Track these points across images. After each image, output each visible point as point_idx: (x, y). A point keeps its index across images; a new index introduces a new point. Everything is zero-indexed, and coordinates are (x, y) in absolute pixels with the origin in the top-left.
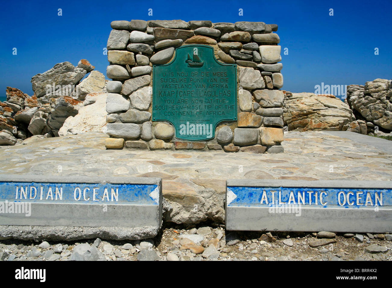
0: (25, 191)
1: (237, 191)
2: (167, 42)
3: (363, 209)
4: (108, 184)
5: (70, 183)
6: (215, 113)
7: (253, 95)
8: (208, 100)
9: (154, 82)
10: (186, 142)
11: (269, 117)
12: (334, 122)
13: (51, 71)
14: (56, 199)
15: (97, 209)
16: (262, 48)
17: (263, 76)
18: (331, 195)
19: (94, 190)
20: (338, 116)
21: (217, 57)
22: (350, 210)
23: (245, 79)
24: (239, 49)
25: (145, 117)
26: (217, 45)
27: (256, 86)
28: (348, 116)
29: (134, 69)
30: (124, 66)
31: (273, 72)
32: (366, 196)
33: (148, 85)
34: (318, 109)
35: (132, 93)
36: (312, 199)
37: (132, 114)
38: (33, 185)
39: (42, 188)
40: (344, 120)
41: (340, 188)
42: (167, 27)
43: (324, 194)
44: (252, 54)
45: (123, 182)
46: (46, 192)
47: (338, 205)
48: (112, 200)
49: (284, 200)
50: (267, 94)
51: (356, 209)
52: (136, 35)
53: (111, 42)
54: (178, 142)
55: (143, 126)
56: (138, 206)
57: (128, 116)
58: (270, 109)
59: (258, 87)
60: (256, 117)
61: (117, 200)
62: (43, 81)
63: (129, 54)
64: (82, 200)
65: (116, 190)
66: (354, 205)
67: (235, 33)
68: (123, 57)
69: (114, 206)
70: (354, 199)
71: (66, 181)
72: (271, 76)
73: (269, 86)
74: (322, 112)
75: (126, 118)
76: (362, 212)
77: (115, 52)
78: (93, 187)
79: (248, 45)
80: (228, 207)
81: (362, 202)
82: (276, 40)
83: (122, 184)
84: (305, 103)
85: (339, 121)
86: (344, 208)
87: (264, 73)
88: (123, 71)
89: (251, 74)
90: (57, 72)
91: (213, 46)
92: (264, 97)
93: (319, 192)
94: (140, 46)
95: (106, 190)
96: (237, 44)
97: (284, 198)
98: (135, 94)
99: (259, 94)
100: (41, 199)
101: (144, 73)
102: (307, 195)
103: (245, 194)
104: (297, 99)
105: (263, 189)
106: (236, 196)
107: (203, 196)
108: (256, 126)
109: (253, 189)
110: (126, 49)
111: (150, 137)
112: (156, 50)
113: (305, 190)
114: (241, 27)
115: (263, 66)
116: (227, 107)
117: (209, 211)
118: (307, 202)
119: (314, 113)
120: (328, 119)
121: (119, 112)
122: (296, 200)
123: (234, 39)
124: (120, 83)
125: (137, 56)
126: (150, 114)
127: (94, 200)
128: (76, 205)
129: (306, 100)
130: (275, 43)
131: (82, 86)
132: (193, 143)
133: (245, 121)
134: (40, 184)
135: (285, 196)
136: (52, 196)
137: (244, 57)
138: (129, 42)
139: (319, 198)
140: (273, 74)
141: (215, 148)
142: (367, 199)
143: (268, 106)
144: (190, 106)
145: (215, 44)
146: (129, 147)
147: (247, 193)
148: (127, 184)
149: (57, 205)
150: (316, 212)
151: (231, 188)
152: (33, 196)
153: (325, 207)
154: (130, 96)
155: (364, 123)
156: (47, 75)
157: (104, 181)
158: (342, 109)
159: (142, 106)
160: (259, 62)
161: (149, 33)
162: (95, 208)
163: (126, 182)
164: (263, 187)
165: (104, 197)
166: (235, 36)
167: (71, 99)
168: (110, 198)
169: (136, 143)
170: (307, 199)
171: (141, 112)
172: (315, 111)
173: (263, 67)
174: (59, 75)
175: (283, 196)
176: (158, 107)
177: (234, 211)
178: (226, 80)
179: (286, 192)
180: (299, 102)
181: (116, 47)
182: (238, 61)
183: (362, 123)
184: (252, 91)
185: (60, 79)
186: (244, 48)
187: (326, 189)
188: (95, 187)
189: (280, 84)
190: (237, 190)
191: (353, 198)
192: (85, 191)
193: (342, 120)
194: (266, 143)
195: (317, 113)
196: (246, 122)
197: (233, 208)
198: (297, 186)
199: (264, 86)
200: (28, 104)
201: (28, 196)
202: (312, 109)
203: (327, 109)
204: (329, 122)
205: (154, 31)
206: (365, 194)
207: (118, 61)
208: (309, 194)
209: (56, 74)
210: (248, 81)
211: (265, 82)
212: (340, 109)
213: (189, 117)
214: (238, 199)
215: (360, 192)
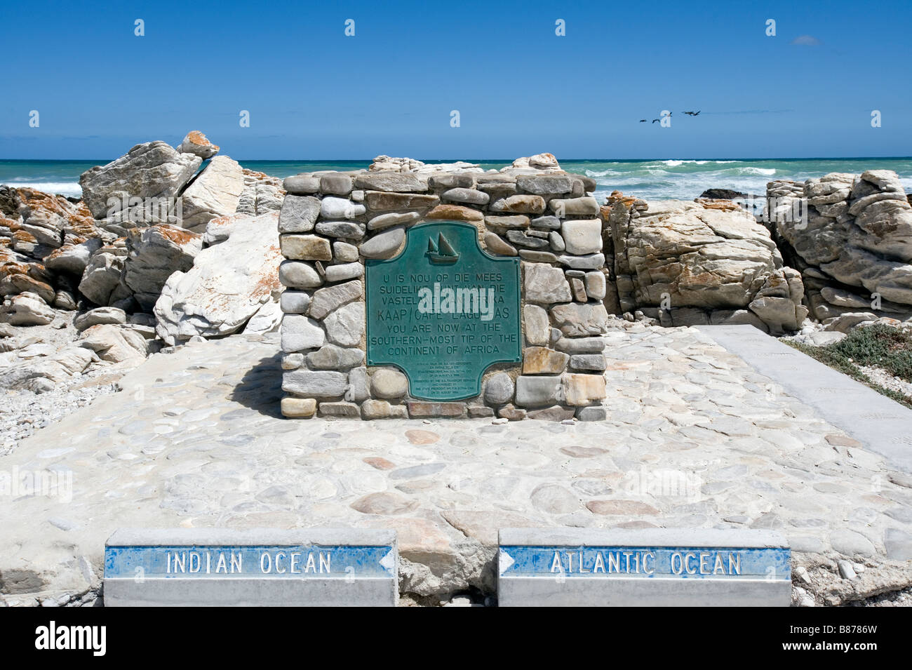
0: (181, 559)
1: (514, 553)
2: (390, 218)
3: (709, 579)
4: (315, 546)
5: (254, 547)
6: (481, 350)
7: (550, 314)
8: (468, 325)
9: (367, 294)
10: (429, 404)
11: (579, 356)
12: (735, 274)
13: (124, 162)
14: (233, 571)
15: (298, 586)
16: (568, 225)
17: (568, 278)
18: (660, 558)
19: (293, 556)
20: (742, 259)
21: (482, 245)
22: (690, 582)
23: (535, 286)
24: (522, 228)
25: (353, 359)
26: (483, 221)
27: (555, 298)
28: (764, 257)
29: (330, 269)
30: (312, 263)
31: (587, 271)
32: (715, 559)
33: (357, 299)
34: (702, 241)
35: (328, 314)
36: (631, 565)
37: (329, 354)
38: (194, 551)
39: (208, 555)
40: (755, 268)
41: (674, 548)
42: (390, 190)
43: (649, 556)
44: (549, 238)
45: (338, 543)
46: (215, 560)
47: (672, 573)
48: (321, 571)
49: (587, 567)
50: (575, 313)
51: (700, 579)
52: (333, 205)
53: (286, 219)
54: (415, 404)
55: (351, 375)
56: (362, 581)
57: (323, 358)
58: (580, 340)
59: (560, 300)
60: (556, 357)
61: (329, 571)
62: (108, 183)
63: (320, 242)
64: (273, 573)
65: (327, 555)
66: (696, 573)
67: (515, 199)
68: (309, 248)
69: (325, 581)
70: (697, 564)
71: (248, 544)
72: (583, 278)
73: (579, 298)
74: (709, 250)
75: (318, 362)
76: (708, 585)
77: (294, 238)
78: (291, 552)
79: (540, 221)
80: (501, 577)
81: (708, 568)
82: (592, 210)
83: (336, 547)
84: (675, 225)
85: (744, 270)
86: (681, 579)
87: (570, 273)
88: (311, 275)
89: (547, 276)
90: (139, 164)
91: (475, 223)
92: (570, 318)
93: (642, 554)
94: (341, 227)
95: (311, 557)
96: (521, 220)
97: (588, 563)
98: (333, 316)
99: (561, 312)
100: (208, 571)
101: (349, 277)
102: (624, 559)
103: (528, 558)
104: (659, 216)
105: (555, 550)
106: (513, 561)
107: (462, 552)
108: (555, 372)
109: (540, 550)
110: (314, 231)
111: (364, 396)
112: (370, 234)
113: (620, 550)
114: (526, 187)
115: (568, 260)
116: (503, 337)
117: (472, 576)
118: (624, 569)
119: (693, 251)
120: (721, 265)
121: (305, 351)
122: (606, 565)
123: (515, 210)
124: (305, 296)
125: (336, 244)
126: (364, 354)
127: (292, 571)
128: (265, 580)
129: (679, 220)
130: (591, 215)
131: (194, 195)
132: (442, 404)
133: (535, 364)
134: (206, 549)
135: (589, 560)
136: (224, 566)
137: (533, 245)
138: (321, 218)
139: (641, 563)
140: (587, 275)
141: (482, 414)
142: (716, 564)
143: (577, 334)
144: (436, 338)
145: (480, 220)
146: (326, 415)
147: (531, 556)
148: (344, 547)
149: (235, 582)
150: (637, 584)
151: (505, 549)
152: (195, 568)
153: (651, 576)
154: (325, 321)
155: (797, 277)
156: (115, 170)
157: (308, 542)
158: (753, 241)
159: (347, 340)
160: (559, 253)
161: (356, 202)
162: (295, 584)
163: (343, 543)
164: (556, 547)
165: (308, 566)
166: (516, 205)
167: (175, 231)
168: (318, 568)
169: (339, 406)
170: (623, 565)
171: (345, 350)
172: (695, 247)
173: (568, 262)
174: (143, 171)
175: (586, 561)
176: (376, 340)
177: (510, 585)
178: (501, 288)
179: (589, 554)
180: (661, 224)
181: (296, 230)
182: (522, 251)
183: (792, 276)
184: (549, 307)
185: (146, 179)
186: (533, 227)
187: (653, 548)
188: (294, 552)
189: (599, 293)
190: (515, 550)
191: (695, 563)
192: (278, 557)
193: (751, 268)
194: (574, 403)
195: (699, 253)
196: (538, 365)
197: (508, 580)
198: (608, 544)
199: (571, 298)
200: (70, 228)
201: (187, 568)
202: (689, 242)
203: (720, 242)
204: (724, 271)
205: (366, 199)
206: (713, 556)
207: (301, 256)
208: (625, 556)
209: (135, 169)
210: (541, 289)
211: (572, 289)
212: (748, 241)
213: (434, 358)
214: (516, 566)
215: (706, 553)
